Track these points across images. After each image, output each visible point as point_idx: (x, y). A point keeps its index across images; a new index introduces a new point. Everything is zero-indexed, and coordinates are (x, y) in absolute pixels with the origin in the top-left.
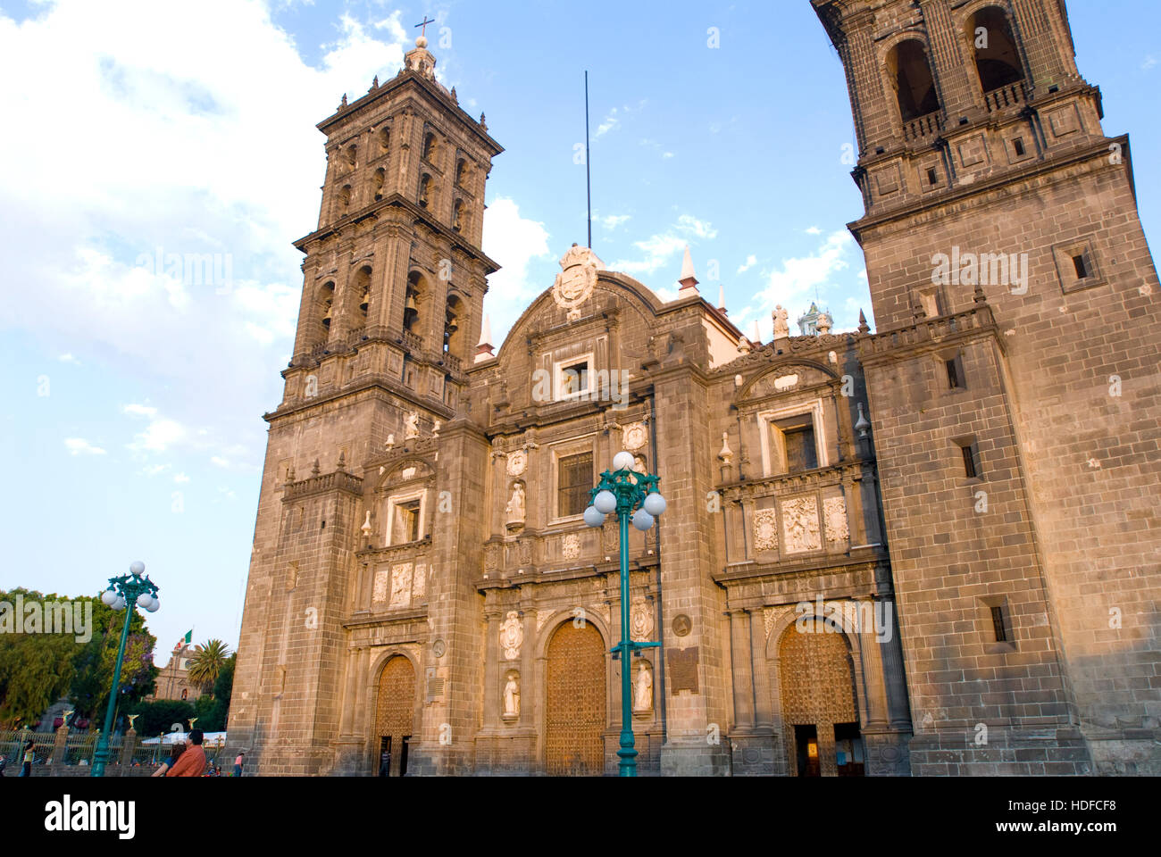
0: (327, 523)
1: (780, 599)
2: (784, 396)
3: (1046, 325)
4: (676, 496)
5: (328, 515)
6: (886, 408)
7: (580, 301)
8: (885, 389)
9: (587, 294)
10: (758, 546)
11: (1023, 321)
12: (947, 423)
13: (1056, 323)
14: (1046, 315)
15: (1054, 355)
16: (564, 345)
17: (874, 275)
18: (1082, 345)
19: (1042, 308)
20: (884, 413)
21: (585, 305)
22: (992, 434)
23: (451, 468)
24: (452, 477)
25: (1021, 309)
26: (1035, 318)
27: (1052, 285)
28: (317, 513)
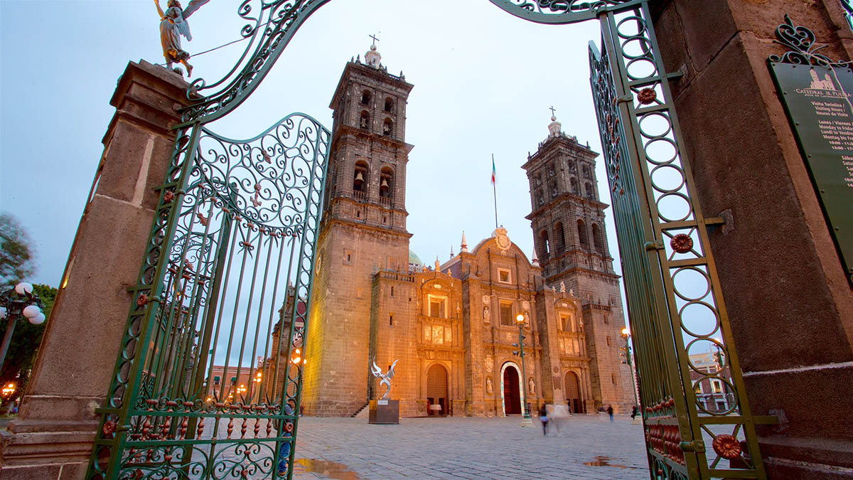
0: (412, 299)
1: (567, 366)
2: (564, 309)
7: (505, 249)
8: (595, 319)
9: (508, 247)
12: (604, 331)
16: (501, 262)
21: (507, 251)
24: (476, 299)
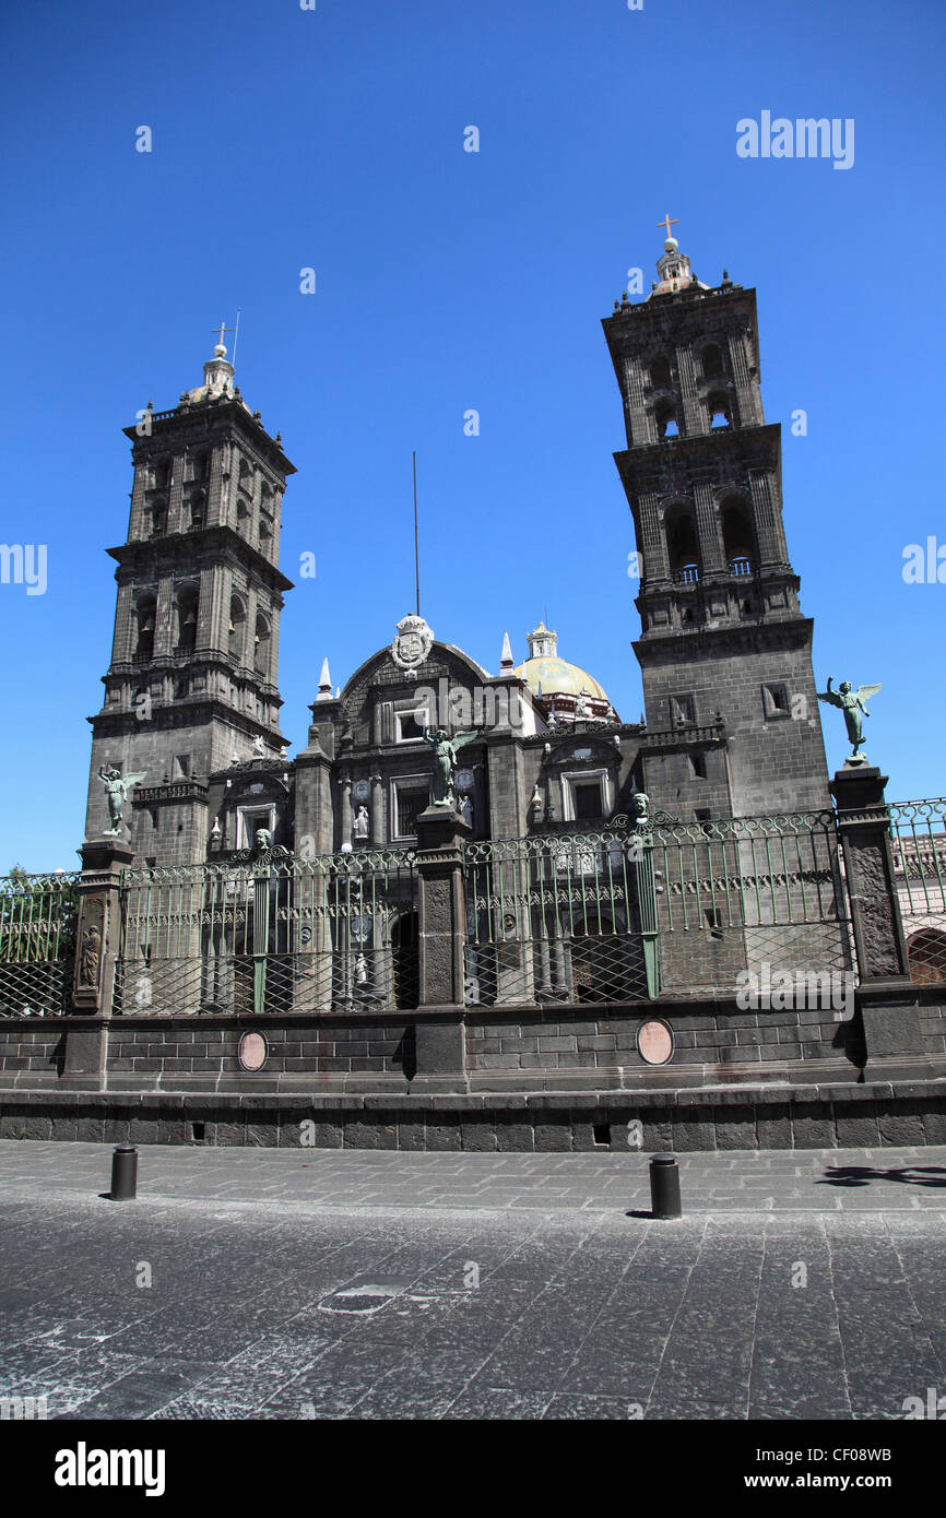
0: (184, 827)
2: (581, 765)
3: (754, 736)
4: (504, 830)
5: (184, 820)
6: (655, 784)
7: (416, 664)
8: (655, 771)
9: (423, 659)
10: (559, 867)
11: (741, 732)
12: (692, 799)
13: (760, 736)
14: (755, 730)
15: (757, 757)
16: (402, 698)
17: (647, 682)
18: (773, 753)
19: (753, 725)
20: (653, 787)
21: (420, 668)
22: (720, 809)
23: (308, 792)
24: (310, 799)
25: (741, 723)
26: (748, 731)
27: (759, 711)
28: (172, 818)
